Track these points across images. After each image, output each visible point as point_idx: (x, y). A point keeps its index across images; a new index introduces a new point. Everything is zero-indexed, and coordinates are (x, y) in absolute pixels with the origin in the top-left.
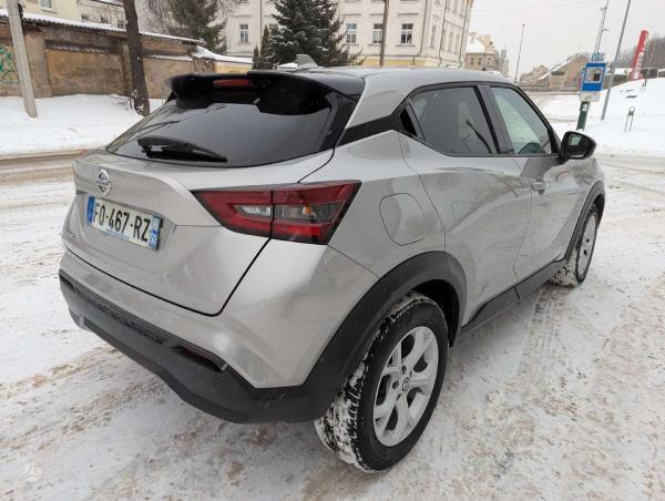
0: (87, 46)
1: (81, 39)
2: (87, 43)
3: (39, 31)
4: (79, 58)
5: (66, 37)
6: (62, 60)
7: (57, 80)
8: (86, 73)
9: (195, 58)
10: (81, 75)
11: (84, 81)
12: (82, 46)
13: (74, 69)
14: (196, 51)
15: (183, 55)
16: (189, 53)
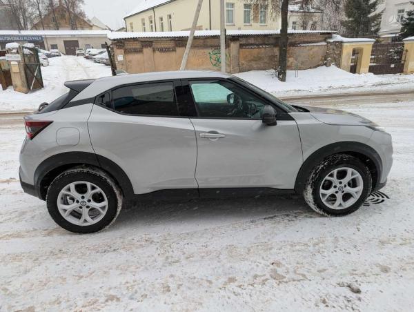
0: (261, 45)
1: (260, 41)
2: (261, 42)
3: (238, 40)
4: (255, 51)
5: (252, 41)
6: (247, 53)
7: (243, 64)
8: (258, 59)
9: (328, 43)
10: (256, 61)
11: (256, 64)
12: (258, 45)
13: (252, 57)
14: (331, 38)
15: (321, 41)
16: (325, 40)
